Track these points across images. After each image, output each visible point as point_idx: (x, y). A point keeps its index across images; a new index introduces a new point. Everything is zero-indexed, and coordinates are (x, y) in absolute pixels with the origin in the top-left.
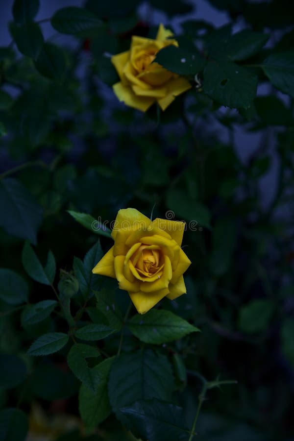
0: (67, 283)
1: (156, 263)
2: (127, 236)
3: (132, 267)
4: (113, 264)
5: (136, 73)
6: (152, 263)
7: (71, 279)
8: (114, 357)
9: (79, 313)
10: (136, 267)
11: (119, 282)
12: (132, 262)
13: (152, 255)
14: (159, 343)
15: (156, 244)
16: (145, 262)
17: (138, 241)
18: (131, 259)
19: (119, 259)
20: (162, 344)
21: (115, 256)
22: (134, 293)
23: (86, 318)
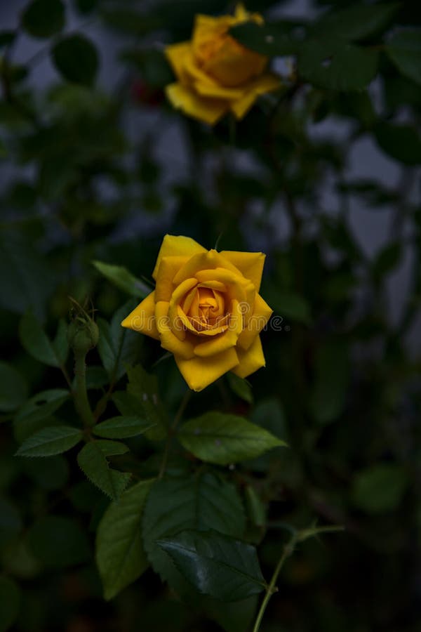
0: (81, 323)
1: (218, 309)
2: (176, 269)
3: (181, 314)
4: (153, 314)
5: (200, 64)
6: (213, 307)
7: (86, 319)
8: (152, 480)
9: (102, 405)
10: (189, 314)
11: (160, 334)
12: (182, 307)
13: (214, 297)
14: (224, 463)
15: (220, 280)
16: (201, 308)
17: (192, 276)
18: (181, 301)
19: (162, 306)
20: (228, 466)
21: (156, 303)
22: (184, 359)
23: (111, 412)
